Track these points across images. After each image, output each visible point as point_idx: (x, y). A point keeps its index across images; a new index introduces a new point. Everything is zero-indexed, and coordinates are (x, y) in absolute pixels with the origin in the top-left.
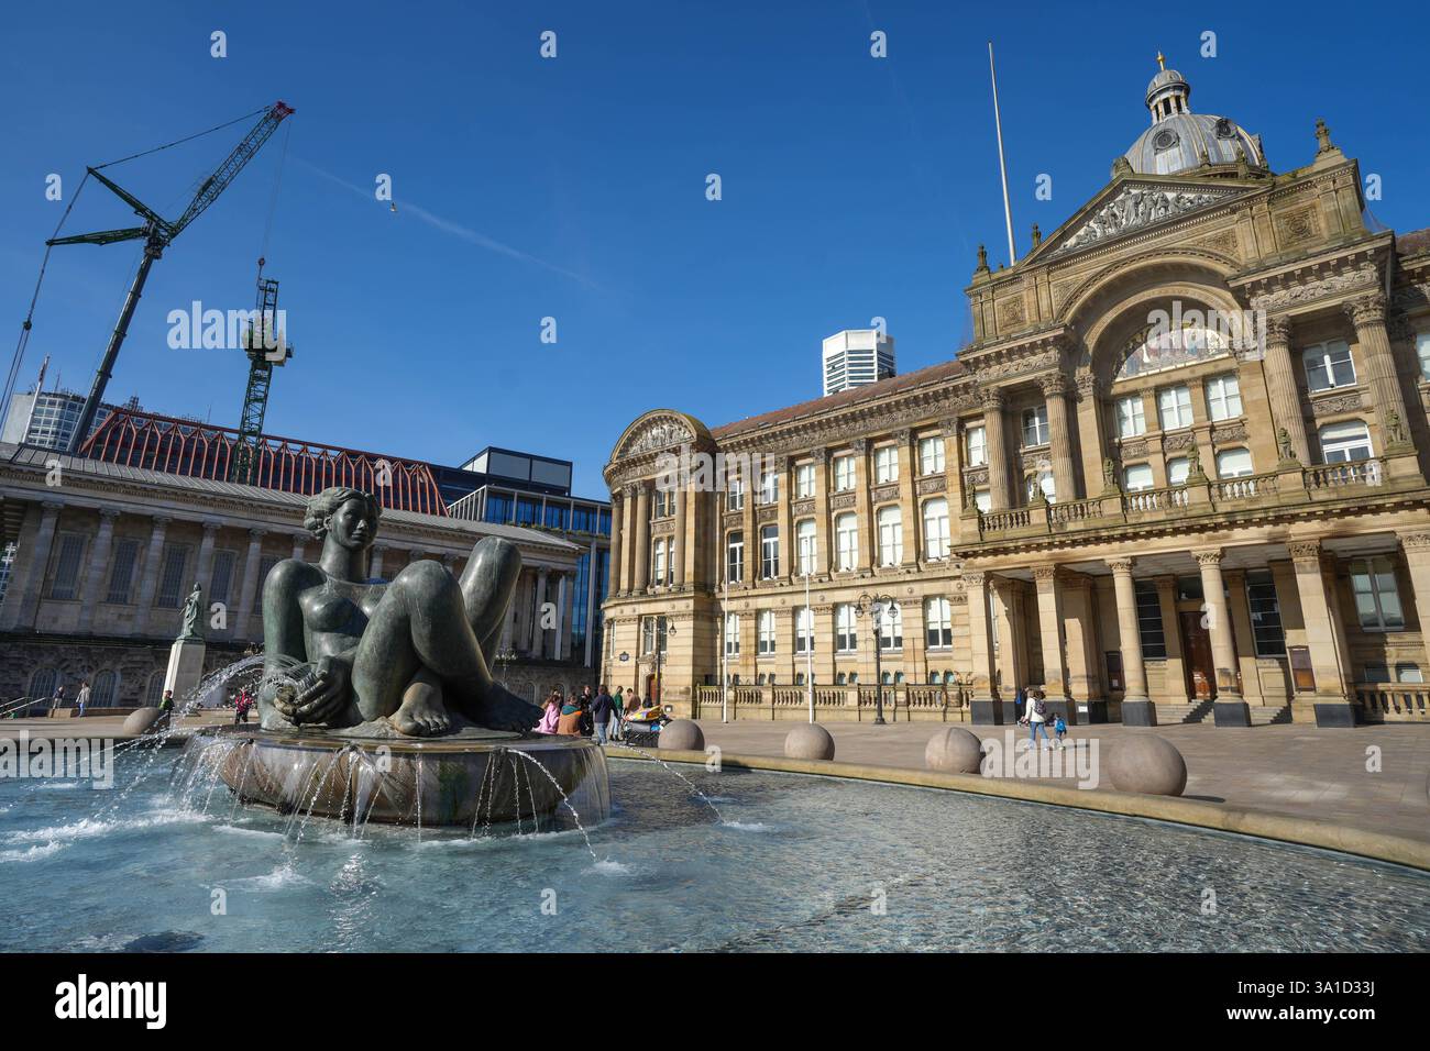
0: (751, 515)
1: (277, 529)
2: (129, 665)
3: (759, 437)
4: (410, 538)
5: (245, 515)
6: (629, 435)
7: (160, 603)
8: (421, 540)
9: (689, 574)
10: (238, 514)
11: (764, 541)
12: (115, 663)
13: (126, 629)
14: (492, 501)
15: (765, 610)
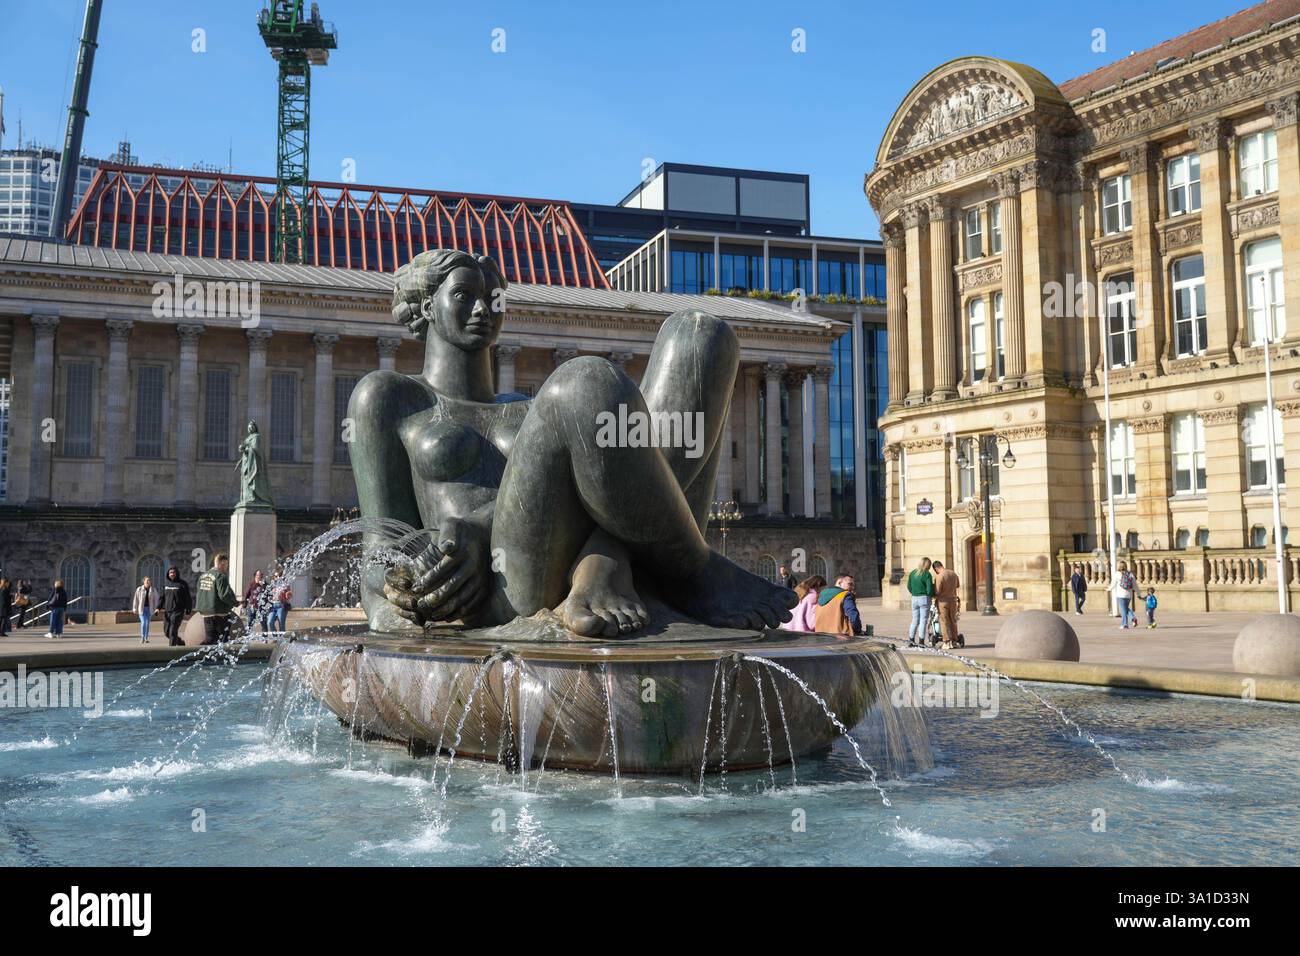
0: (1147, 239)
1: (351, 330)
2: (178, 549)
3: (1160, 89)
4: (551, 329)
5: (304, 312)
6: (906, 112)
7: (206, 455)
8: (570, 331)
9: (1033, 357)
10: (294, 311)
11: (1177, 286)
12: (160, 546)
13: (166, 496)
14: (678, 256)
15: (1183, 414)
